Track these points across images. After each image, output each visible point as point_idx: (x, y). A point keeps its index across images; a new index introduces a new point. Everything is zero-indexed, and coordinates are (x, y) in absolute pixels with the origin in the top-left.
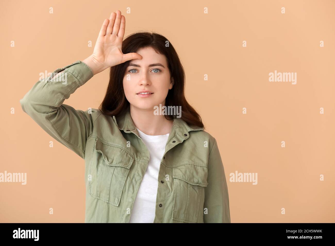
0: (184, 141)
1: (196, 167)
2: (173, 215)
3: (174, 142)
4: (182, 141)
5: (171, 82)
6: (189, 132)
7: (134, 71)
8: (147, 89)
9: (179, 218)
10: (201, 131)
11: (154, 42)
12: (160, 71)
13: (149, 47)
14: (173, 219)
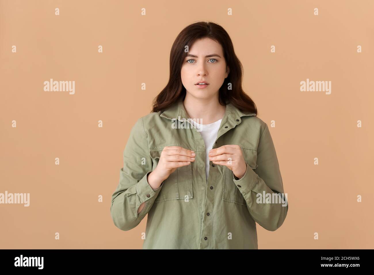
0: (236, 126)
1: (246, 150)
2: (224, 196)
3: (226, 127)
4: (234, 126)
5: (227, 71)
6: (242, 118)
7: (192, 61)
8: (204, 80)
9: (230, 199)
10: (253, 116)
11: (210, 33)
12: (217, 61)
13: (207, 38)
14: (223, 200)
